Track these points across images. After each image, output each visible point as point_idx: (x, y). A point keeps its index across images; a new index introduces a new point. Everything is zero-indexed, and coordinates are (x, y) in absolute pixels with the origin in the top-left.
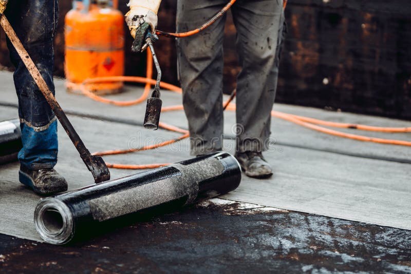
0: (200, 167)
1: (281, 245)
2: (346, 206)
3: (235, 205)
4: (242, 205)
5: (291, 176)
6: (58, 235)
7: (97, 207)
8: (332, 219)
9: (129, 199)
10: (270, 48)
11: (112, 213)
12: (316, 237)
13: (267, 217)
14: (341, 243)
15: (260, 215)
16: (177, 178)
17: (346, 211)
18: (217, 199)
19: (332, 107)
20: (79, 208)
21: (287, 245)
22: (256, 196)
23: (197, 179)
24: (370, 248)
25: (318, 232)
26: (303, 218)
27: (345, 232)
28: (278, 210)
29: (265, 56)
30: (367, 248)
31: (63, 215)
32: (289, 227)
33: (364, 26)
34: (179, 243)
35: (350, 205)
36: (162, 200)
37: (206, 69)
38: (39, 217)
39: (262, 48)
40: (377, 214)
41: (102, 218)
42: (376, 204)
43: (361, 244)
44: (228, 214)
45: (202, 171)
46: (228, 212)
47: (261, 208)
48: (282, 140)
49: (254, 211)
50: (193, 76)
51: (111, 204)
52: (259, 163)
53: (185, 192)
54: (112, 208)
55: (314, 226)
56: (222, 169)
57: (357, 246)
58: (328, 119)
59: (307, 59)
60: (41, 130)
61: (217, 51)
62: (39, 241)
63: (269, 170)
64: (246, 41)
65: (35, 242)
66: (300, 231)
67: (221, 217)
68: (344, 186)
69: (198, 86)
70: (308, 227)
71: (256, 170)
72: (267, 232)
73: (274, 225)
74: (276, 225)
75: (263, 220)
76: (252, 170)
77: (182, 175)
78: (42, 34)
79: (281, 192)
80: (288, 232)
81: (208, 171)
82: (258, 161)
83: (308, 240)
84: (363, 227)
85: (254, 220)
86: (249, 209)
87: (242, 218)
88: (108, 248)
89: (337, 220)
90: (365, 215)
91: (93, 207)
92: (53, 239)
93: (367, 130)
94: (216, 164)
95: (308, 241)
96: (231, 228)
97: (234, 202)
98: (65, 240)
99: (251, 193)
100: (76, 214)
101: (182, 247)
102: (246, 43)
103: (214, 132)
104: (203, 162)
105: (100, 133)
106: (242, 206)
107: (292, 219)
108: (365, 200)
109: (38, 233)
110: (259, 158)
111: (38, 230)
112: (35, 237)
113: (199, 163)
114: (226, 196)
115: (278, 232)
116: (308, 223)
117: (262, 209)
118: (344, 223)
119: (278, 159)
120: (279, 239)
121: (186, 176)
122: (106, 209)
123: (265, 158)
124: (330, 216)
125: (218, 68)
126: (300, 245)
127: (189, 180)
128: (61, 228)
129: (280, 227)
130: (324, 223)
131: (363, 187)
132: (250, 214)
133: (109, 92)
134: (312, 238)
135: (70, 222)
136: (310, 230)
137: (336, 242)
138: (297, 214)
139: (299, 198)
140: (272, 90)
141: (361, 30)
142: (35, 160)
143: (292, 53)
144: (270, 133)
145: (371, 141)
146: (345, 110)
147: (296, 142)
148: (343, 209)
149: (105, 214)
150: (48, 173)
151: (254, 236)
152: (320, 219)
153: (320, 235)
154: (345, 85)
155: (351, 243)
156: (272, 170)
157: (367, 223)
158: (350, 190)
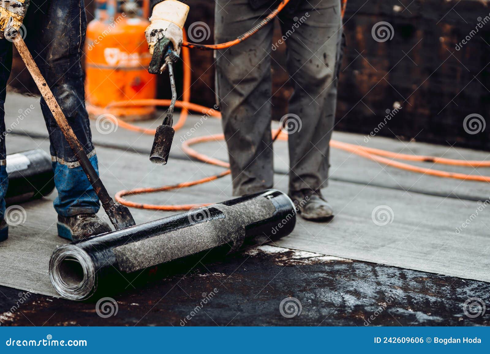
0: (246, 208)
1: (344, 301)
2: (421, 255)
3: (289, 254)
4: (297, 253)
5: (356, 219)
6: (77, 290)
7: (125, 255)
8: (405, 270)
9: (162, 247)
10: (327, 65)
11: (142, 263)
12: (385, 291)
13: (326, 267)
14: (415, 299)
15: (318, 265)
16: (219, 221)
17: (422, 261)
18: (267, 246)
19: (404, 135)
20: (102, 257)
21: (351, 301)
22: (314, 242)
23: (243, 222)
24: (449, 304)
25: (388, 285)
26: (369, 269)
27: (420, 286)
28: (340, 259)
29: (321, 75)
30: (447, 305)
31: (84, 265)
32: (353, 280)
33: (442, 39)
34: (222, 299)
35: (426, 254)
36: (201, 248)
37: (252, 93)
38: (55, 267)
39: (318, 66)
40: (459, 265)
41: (130, 269)
42: (457, 252)
43: (439, 300)
44: (280, 264)
45: (249, 212)
46: (281, 261)
47: (320, 256)
48: (345, 176)
49: (311, 260)
50: (236, 101)
51: (140, 253)
52: (317, 203)
53: (229, 238)
54: (142, 257)
55: (383, 278)
56: (274, 210)
57: (435, 303)
58: (399, 151)
59: (374, 79)
60: (76, 166)
61: (264, 70)
62: (54, 296)
63: (330, 212)
64: (298, 59)
65: (50, 297)
66: (366, 285)
67: (271, 268)
68: (418, 231)
69: (243, 113)
70: (376, 280)
71: (314, 212)
72: (328, 285)
73: (334, 277)
74: (338, 277)
75: (322, 272)
76: (308, 212)
77: (225, 217)
78: (67, 49)
79: (343, 237)
80: (352, 286)
81: (256, 212)
82: (316, 201)
83: (376, 295)
84: (441, 279)
85: (311, 272)
86: (305, 258)
87: (297, 269)
88: (137, 304)
89: (411, 272)
90: (444, 266)
91: (119, 256)
92: (72, 294)
93: (446, 164)
94: (266, 205)
95: (376, 297)
96: (284, 281)
97: (287, 250)
98: (85, 295)
99: (308, 239)
100: (99, 264)
101: (225, 303)
102: (299, 61)
103: (263, 167)
104: (250, 201)
105: (127, 167)
106: (297, 255)
107: (357, 271)
108: (444, 248)
109: (54, 287)
110: (317, 197)
111: (54, 283)
112: (50, 292)
113: (246, 203)
114: (278, 243)
115: (339, 285)
116: (376, 276)
117: (321, 258)
118: (419, 275)
119: (340, 198)
120: (342, 294)
121: (230, 219)
122: (135, 258)
123: (325, 197)
124: (402, 267)
125: (266, 90)
126: (366, 301)
127: (234, 224)
128: (81, 281)
129: (343, 280)
130: (395, 275)
131: (442, 233)
132: (307, 264)
133: (138, 117)
134: (381, 293)
135: (91, 274)
136: (379, 284)
137: (409, 298)
138: (362, 265)
139: (365, 245)
140: (330, 116)
141: (439, 44)
142: (72, 204)
143: (356, 72)
144: (329, 166)
145: (451, 177)
146: (419, 140)
147: (361, 178)
148: (418, 258)
149: (133, 264)
150: (88, 219)
151: (312, 290)
152: (391, 271)
153: (390, 289)
154: (421, 111)
155: (427, 299)
156: (332, 212)
157: (447, 275)
158: (426, 236)
